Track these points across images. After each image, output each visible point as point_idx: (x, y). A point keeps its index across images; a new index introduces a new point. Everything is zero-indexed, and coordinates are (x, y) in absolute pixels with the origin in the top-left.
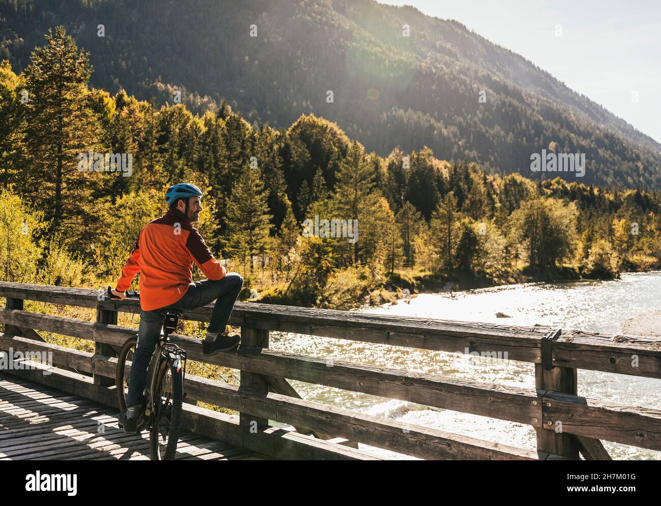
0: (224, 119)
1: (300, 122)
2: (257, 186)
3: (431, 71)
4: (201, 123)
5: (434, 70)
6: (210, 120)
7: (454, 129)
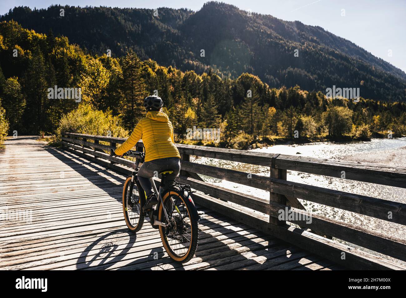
0: (210, 76)
1: (242, 76)
2: (213, 103)
3: (307, 51)
4: (201, 78)
5: (307, 50)
6: (205, 76)
7: (315, 76)
